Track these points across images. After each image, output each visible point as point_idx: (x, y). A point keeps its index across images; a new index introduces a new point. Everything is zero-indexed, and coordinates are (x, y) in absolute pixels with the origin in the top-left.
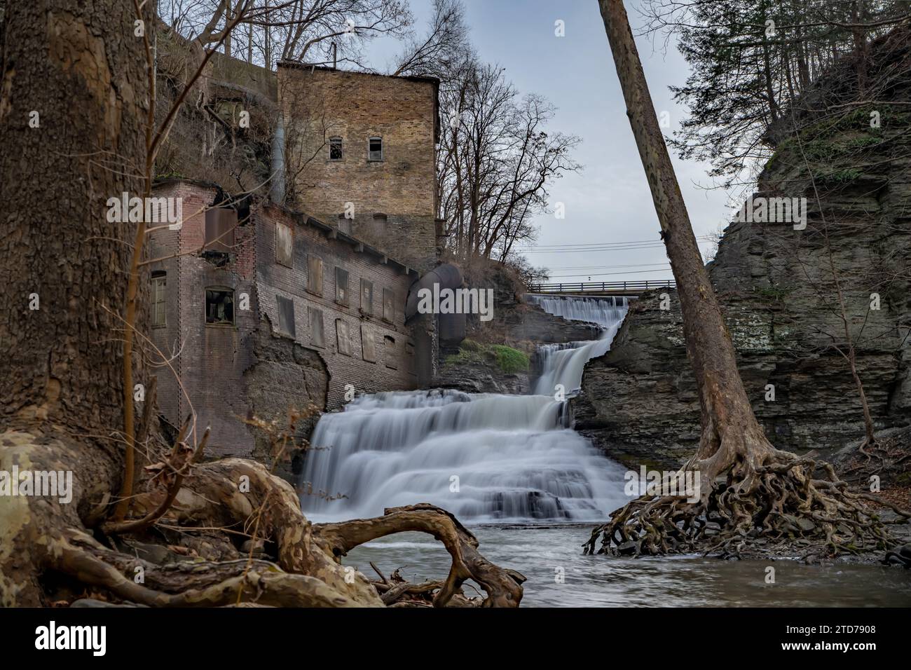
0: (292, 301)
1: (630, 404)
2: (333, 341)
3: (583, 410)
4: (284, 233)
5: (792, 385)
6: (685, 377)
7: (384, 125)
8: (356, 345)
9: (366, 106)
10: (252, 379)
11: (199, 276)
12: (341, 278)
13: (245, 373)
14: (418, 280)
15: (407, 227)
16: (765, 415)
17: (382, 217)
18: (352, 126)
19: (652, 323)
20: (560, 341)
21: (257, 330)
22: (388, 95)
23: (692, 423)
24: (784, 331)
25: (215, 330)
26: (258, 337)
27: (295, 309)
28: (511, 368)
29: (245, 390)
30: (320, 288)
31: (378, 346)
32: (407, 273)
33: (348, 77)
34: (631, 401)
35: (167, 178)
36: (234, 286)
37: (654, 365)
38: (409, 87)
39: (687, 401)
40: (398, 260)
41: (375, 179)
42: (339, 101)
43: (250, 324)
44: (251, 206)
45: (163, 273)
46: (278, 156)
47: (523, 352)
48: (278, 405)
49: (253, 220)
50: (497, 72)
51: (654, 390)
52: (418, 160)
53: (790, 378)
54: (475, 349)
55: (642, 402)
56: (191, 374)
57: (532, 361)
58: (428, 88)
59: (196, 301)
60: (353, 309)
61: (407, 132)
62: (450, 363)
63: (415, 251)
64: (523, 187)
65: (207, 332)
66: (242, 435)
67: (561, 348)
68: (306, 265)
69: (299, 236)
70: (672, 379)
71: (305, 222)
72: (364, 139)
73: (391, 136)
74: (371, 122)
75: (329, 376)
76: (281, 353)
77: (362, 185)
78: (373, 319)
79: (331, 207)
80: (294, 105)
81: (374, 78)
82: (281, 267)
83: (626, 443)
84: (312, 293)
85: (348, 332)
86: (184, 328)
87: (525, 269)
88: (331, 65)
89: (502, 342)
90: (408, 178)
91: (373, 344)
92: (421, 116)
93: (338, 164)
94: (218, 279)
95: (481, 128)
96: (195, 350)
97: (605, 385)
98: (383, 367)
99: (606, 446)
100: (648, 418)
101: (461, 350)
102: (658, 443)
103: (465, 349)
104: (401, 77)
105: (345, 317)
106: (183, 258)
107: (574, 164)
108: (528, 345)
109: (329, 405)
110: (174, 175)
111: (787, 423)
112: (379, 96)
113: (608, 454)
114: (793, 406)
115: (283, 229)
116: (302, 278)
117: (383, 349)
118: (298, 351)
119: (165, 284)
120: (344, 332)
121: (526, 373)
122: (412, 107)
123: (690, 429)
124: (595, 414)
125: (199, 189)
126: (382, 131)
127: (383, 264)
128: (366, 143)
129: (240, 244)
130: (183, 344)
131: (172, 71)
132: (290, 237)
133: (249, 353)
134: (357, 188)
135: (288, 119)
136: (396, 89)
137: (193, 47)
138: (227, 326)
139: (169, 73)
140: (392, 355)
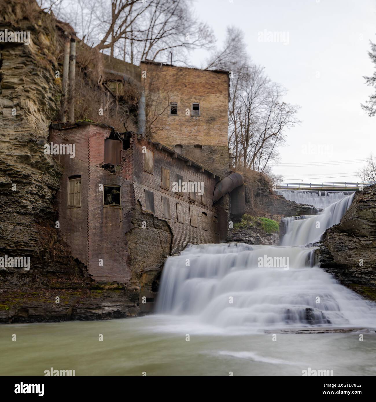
0: (153, 193)
1: (356, 254)
2: (175, 216)
4: (148, 154)
7: (201, 96)
8: (187, 218)
9: (190, 86)
10: (130, 237)
11: (101, 178)
13: (126, 234)
14: (219, 182)
15: (213, 152)
17: (199, 147)
18: (183, 97)
20: (295, 215)
21: (133, 209)
25: (109, 210)
26: (134, 213)
27: (154, 197)
28: (269, 230)
29: (126, 244)
30: (168, 186)
31: (199, 218)
32: (214, 177)
33: (181, 70)
34: (356, 252)
35: (82, 122)
36: (120, 184)
38: (214, 76)
40: (209, 169)
41: (196, 126)
42: (175, 83)
43: (130, 206)
44: (131, 139)
45: (79, 176)
46: (142, 112)
47: (275, 221)
48: (145, 252)
49: (132, 147)
52: (219, 116)
54: (250, 220)
56: (94, 234)
57: (280, 226)
59: (99, 192)
60: (185, 197)
61: (213, 100)
63: (218, 165)
64: (270, 132)
65: (105, 210)
66: (124, 270)
67: (296, 219)
68: (161, 173)
69: (157, 156)
71: (161, 149)
72: (189, 104)
73: (204, 102)
74: (193, 94)
75: (172, 235)
77: (189, 129)
78: (196, 203)
79: (171, 141)
80: (150, 84)
81: (195, 70)
82: (147, 174)
84: (164, 188)
85: (183, 210)
86: (91, 208)
87: (270, 175)
88: (169, 63)
89: (264, 216)
90: (214, 125)
91: (196, 217)
92: (221, 92)
93: (174, 117)
94: (111, 180)
95: (250, 100)
96: (97, 221)
97: (340, 243)
98: (201, 229)
101: (243, 220)
103: (245, 220)
104: (210, 71)
105: (181, 202)
106: (91, 168)
107: (297, 120)
108: (278, 217)
109: (172, 252)
110: (87, 120)
112: (198, 80)
115: (148, 151)
116: (158, 180)
117: (201, 219)
118: (156, 221)
119: (80, 183)
120: (181, 210)
121: (277, 233)
122: (216, 87)
125: (101, 128)
126: (200, 100)
127: (202, 172)
128: (191, 106)
129: (124, 160)
130: (91, 217)
131: (83, 63)
132: (152, 157)
133: (129, 223)
134: (186, 130)
135: (147, 92)
136: (207, 77)
137: (94, 51)
138: (117, 207)
139: (82, 64)
140: (206, 223)
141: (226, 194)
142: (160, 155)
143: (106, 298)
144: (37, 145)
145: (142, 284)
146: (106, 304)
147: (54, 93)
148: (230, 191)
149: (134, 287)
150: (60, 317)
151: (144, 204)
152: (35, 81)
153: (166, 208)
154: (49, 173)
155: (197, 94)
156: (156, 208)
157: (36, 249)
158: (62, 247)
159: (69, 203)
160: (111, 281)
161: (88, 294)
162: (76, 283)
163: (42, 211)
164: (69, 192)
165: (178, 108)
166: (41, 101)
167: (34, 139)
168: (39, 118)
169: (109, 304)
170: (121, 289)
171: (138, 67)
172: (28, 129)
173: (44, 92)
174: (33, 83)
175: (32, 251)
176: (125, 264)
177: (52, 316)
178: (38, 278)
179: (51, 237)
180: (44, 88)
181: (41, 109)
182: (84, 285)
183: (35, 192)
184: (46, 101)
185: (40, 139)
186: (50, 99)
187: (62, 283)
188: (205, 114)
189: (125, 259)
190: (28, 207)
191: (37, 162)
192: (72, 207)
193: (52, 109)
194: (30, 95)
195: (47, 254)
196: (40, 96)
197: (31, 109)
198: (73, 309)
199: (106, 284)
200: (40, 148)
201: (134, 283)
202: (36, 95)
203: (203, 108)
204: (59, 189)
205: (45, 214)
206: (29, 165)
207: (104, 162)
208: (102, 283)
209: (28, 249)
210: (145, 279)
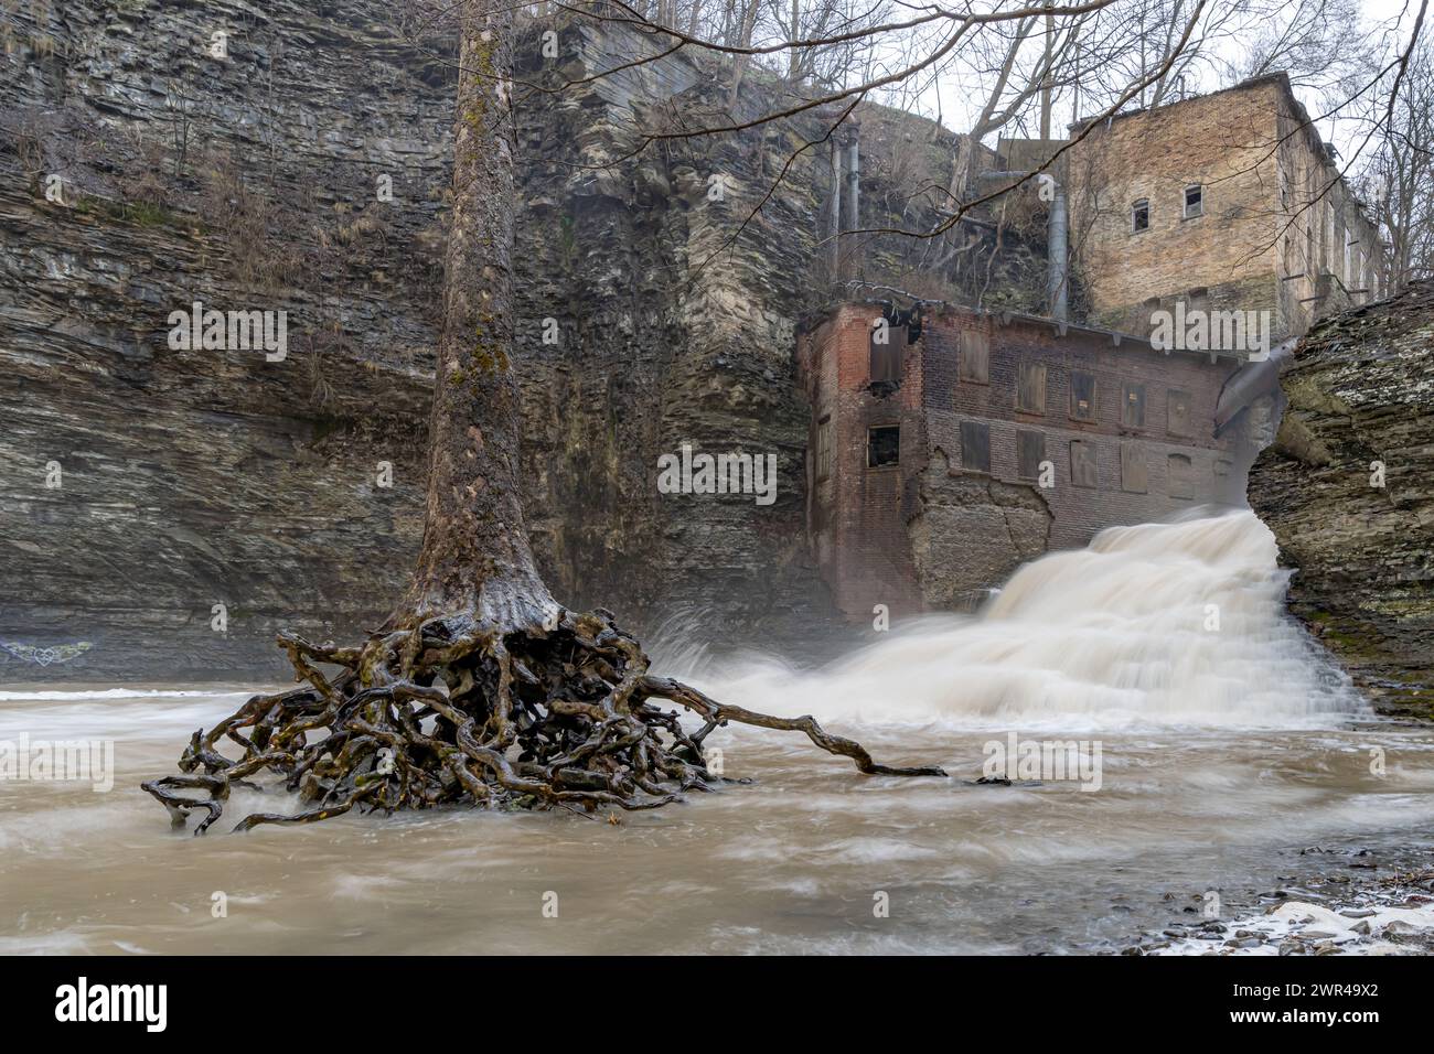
0: (986, 427)
2: (1063, 471)
4: (974, 342)
7: (1206, 164)
8: (1110, 472)
10: (918, 530)
11: (861, 414)
12: (1082, 386)
13: (909, 523)
15: (1235, 298)
17: (1201, 292)
18: (1162, 179)
22: (1212, 121)
25: (878, 476)
27: (992, 436)
29: (910, 544)
30: (1040, 404)
31: (1155, 470)
32: (1213, 362)
36: (898, 420)
41: (1192, 243)
42: (1144, 152)
44: (925, 319)
45: (828, 418)
49: (926, 334)
52: (1253, 199)
59: (859, 443)
60: (1105, 424)
61: (1238, 163)
65: (869, 478)
68: (1017, 379)
69: (1000, 341)
71: (1010, 324)
72: (1177, 192)
73: (1214, 177)
74: (1186, 166)
75: (1051, 516)
76: (966, 494)
77: (1174, 255)
78: (1147, 434)
80: (1089, 174)
82: (970, 386)
84: (1026, 412)
85: (1093, 456)
86: (844, 478)
90: (1238, 228)
91: (1142, 469)
92: (1259, 135)
93: (1142, 235)
94: (880, 414)
96: (854, 501)
98: (1164, 497)
105: (1090, 437)
106: (844, 396)
112: (1199, 125)
115: (973, 336)
116: (1008, 396)
117: (1164, 473)
119: (830, 428)
120: (1084, 456)
122: (1245, 125)
126: (1202, 174)
128: (1181, 196)
129: (907, 366)
130: (843, 495)
132: (986, 345)
136: (1222, 108)
138: (891, 469)
141: (1259, 398)
142: (1014, 337)
151: (959, 455)
153: (1033, 455)
154: (776, 420)
155: (1196, 161)
156: (994, 461)
157: (749, 566)
159: (820, 472)
164: (820, 451)
165: (1152, 211)
166: (752, 285)
176: (908, 587)
181: (757, 301)
188: (1215, 206)
189: (907, 575)
192: (824, 478)
196: (748, 277)
197: (726, 305)
202: (737, 276)
203: (1215, 191)
204: (805, 447)
207: (870, 378)
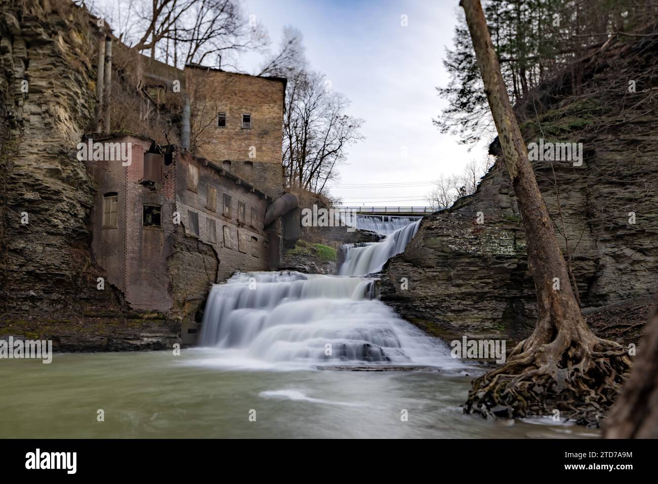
0: (197, 214)
1: (420, 286)
2: (221, 240)
3: (386, 288)
4: (193, 171)
5: (525, 277)
6: (458, 271)
7: (253, 106)
8: (235, 242)
9: (241, 94)
10: (172, 263)
11: (139, 196)
12: (227, 200)
13: (167, 259)
14: (271, 203)
15: (265, 170)
16: (507, 296)
17: (250, 163)
18: (232, 106)
19: (439, 236)
21: (176, 232)
22: (255, 88)
23: (461, 300)
24: (523, 243)
25: (149, 231)
26: (176, 236)
27: (199, 219)
28: (326, 258)
29: (168, 269)
30: (214, 206)
31: (248, 243)
32: (266, 198)
33: (231, 76)
34: (421, 285)
35: (119, 133)
36: (162, 203)
37: (438, 263)
38: (268, 83)
39: (458, 286)
40: (260, 189)
41: (246, 140)
42: (224, 90)
44: (173, 153)
45: (116, 194)
46: (186, 122)
47: (333, 249)
48: (188, 279)
49: (175, 162)
50: (320, 77)
51: (437, 278)
52: (273, 129)
53: (524, 273)
54: (304, 246)
55: (428, 285)
56: (132, 258)
57: (338, 254)
58: (279, 85)
59: (137, 212)
60: (233, 219)
61: (266, 111)
62: (290, 254)
63: (270, 185)
64: (329, 148)
65: (144, 232)
66: (164, 298)
67: (355, 246)
68: (207, 192)
70: (449, 272)
71: (207, 165)
72: (239, 115)
73: (256, 113)
74: (244, 104)
75: (218, 261)
76: (190, 246)
77: (238, 143)
78: (245, 226)
79: (218, 156)
80: (196, 91)
81: (246, 77)
82: (191, 192)
83: (416, 311)
84: (210, 209)
85: (230, 234)
86: (129, 230)
87: (328, 197)
88: (218, 68)
89: (320, 242)
90: (266, 140)
91: (244, 242)
92: (275, 102)
93: (222, 129)
94: (151, 199)
95: (308, 111)
96: (136, 243)
97: (404, 274)
98: (250, 255)
99: (403, 312)
100: (432, 296)
101: (296, 246)
102: (438, 311)
103: (298, 246)
104: (263, 77)
105: (229, 225)
106: (129, 185)
108: (335, 244)
109: (218, 279)
110: (124, 131)
111: (521, 301)
112: (250, 88)
113: (404, 317)
114: (526, 291)
115: (193, 168)
116: (204, 200)
117: (250, 245)
118: (200, 245)
119: (117, 201)
120: (228, 233)
121: (334, 261)
122: (270, 95)
123: (459, 303)
124: (395, 292)
125: (140, 141)
126: (251, 110)
127: (252, 193)
128: (241, 117)
129: (166, 177)
130: (128, 239)
131: (121, 66)
132: (197, 173)
133: (171, 245)
134: (235, 145)
135: (192, 100)
136: (260, 84)
137: (133, 52)
138: (157, 229)
139: (119, 66)
140: (256, 248)
141: (279, 217)
142: (206, 171)
143: (144, 328)
144: (68, 157)
145: (184, 314)
146: (145, 334)
147: (87, 98)
148: (283, 213)
149: (175, 316)
150: (95, 347)
151: (188, 226)
152: (66, 85)
153: (212, 231)
154: (82, 189)
155: (248, 104)
156: (200, 231)
157: (67, 273)
158: (96, 271)
159: (104, 223)
160: (151, 310)
161: (126, 324)
162: (112, 312)
163: (74, 231)
164: (104, 211)
165: (227, 119)
166: (73, 107)
167: (66, 151)
168: (71, 127)
169: (148, 335)
170: (162, 318)
171: (182, 71)
172: (58, 139)
173: (76, 97)
174: (63, 87)
175: (63, 275)
176: (166, 292)
177: (85, 347)
178: (70, 304)
179: (85, 260)
180: (76, 93)
181: (72, 117)
182: (120, 313)
183: (66, 210)
184: (79, 107)
185: (72, 151)
186: (83, 106)
187: (97, 311)
188: (256, 127)
189: (166, 286)
190: (59, 227)
191: (68, 177)
192: (107, 228)
193: (85, 117)
194: (61, 100)
195: (80, 279)
196: (72, 103)
197: (61, 117)
198: (109, 340)
199: (145, 313)
200: (71, 161)
201: (176, 313)
202: (67, 100)
203: (255, 120)
204: (93, 207)
205: (78, 235)
206: (59, 179)
207: (144, 178)
208: (140, 311)
209: (59, 273)
210: (188, 308)
